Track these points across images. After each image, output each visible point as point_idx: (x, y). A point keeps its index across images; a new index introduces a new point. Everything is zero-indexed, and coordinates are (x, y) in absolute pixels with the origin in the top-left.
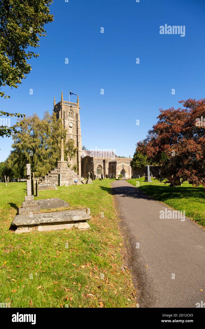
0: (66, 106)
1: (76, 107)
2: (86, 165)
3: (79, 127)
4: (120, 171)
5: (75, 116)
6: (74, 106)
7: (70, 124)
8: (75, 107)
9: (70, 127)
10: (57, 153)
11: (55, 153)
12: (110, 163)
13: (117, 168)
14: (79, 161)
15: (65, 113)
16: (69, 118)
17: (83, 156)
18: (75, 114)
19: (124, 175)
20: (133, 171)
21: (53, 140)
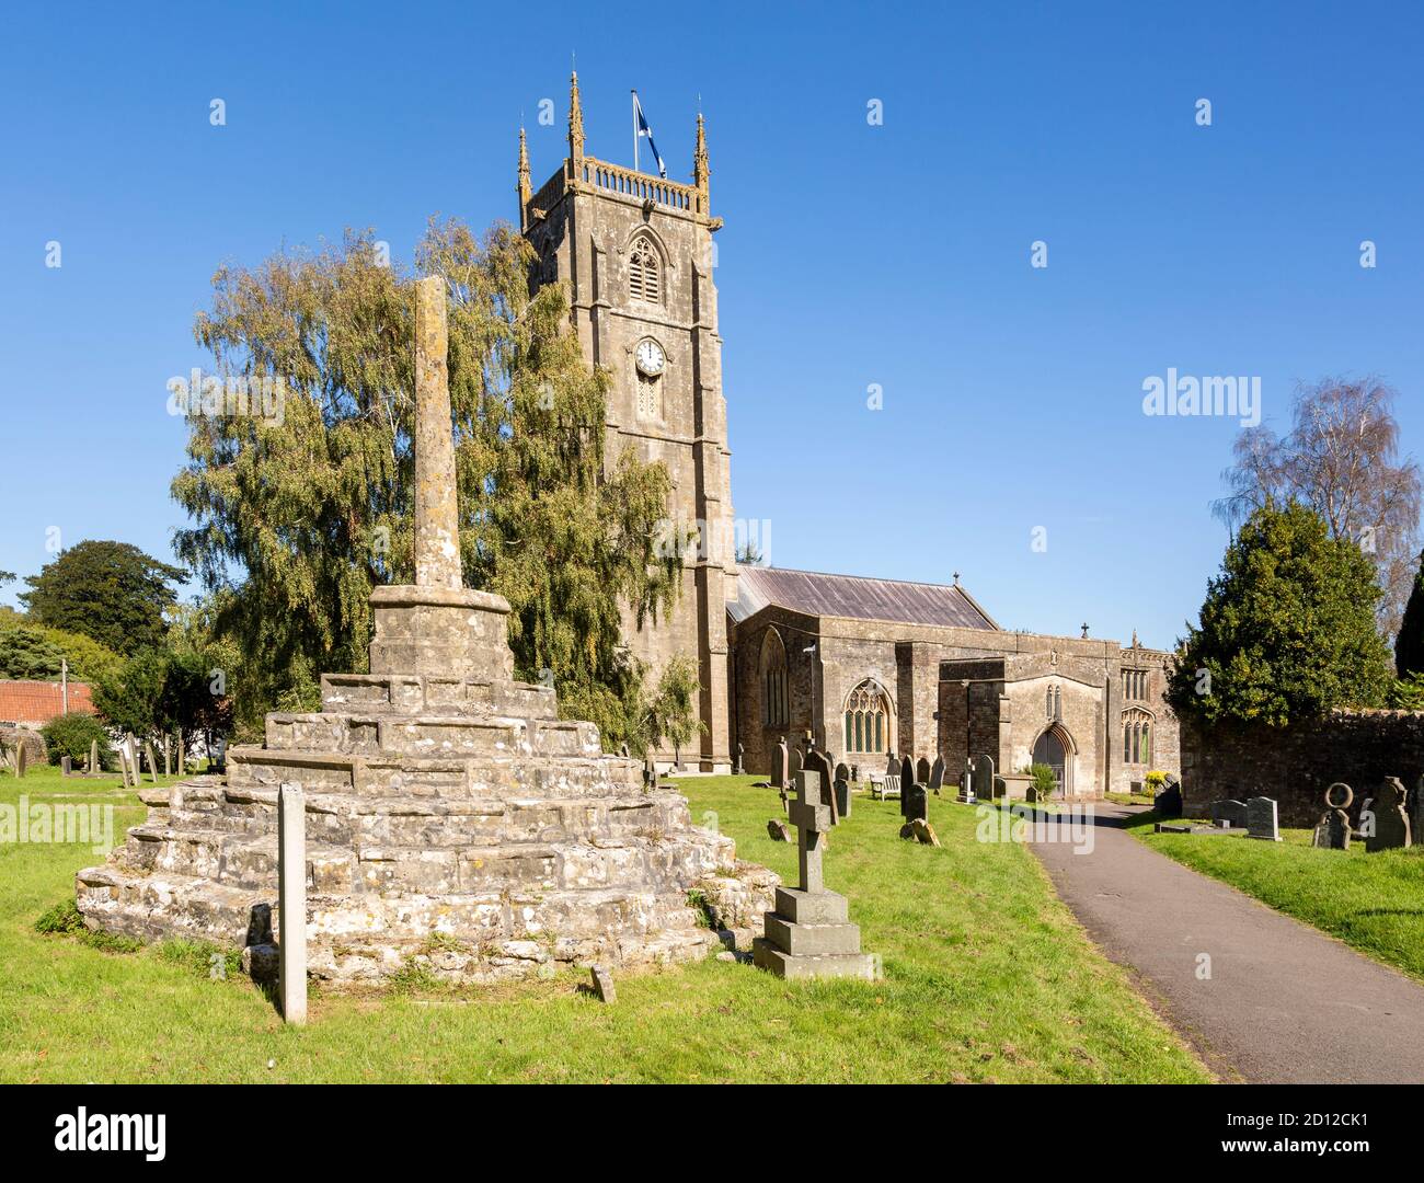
0: (609, 205)
1: (688, 214)
2: (765, 677)
3: (713, 377)
4: (1030, 740)
5: (682, 290)
6: (669, 209)
7: (644, 351)
8: (679, 211)
9: (642, 375)
10: (527, 564)
11: (510, 562)
12: (949, 671)
13: (1003, 714)
14: (712, 646)
15: (600, 257)
16: (631, 303)
17: (740, 606)
18: (676, 276)
19: (1058, 766)
20: (1191, 750)
21: (495, 458)
